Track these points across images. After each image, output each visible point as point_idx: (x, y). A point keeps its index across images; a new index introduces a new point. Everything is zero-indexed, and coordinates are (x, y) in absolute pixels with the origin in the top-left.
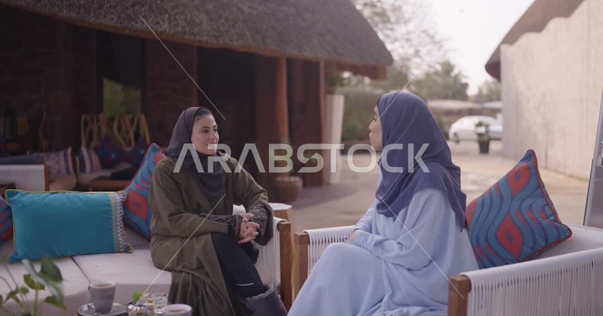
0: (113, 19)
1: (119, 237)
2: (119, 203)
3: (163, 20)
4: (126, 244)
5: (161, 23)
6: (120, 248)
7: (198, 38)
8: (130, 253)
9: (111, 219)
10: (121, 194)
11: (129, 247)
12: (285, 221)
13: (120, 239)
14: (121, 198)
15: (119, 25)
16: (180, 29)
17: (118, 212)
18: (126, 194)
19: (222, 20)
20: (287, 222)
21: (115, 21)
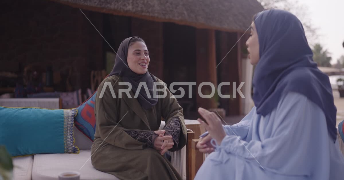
0: (95, 2)
1: (68, 141)
2: (70, 116)
3: (129, 4)
4: (74, 147)
5: (127, 5)
6: (69, 150)
7: (151, 15)
8: (76, 153)
9: (63, 127)
10: (74, 110)
11: (77, 149)
12: (191, 131)
13: (69, 143)
14: (73, 113)
15: (99, 6)
16: (139, 9)
17: (69, 123)
18: (77, 110)
19: (168, 4)
20: (192, 132)
21: (96, 4)
